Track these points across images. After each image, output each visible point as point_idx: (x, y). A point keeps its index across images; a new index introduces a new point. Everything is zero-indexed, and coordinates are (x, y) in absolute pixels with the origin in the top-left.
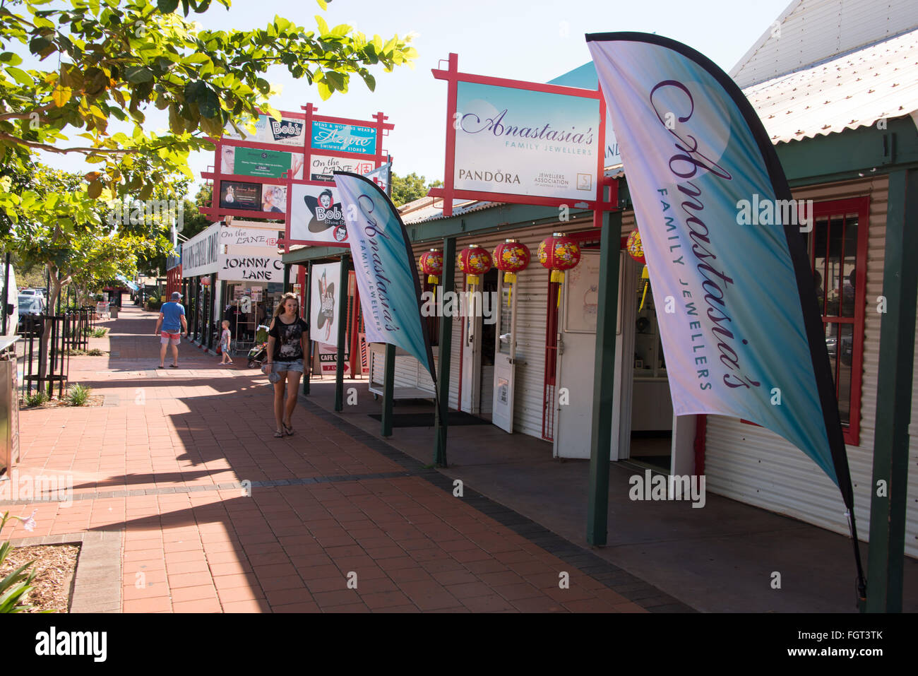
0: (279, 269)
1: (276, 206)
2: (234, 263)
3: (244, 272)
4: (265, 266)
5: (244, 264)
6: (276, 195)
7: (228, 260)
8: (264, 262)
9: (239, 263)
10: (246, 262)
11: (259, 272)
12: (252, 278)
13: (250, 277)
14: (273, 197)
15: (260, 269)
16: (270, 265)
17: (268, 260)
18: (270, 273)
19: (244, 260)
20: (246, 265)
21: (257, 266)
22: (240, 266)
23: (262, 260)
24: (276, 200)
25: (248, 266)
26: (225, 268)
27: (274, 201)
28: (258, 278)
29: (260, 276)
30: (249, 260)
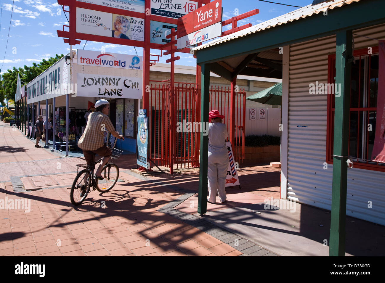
0: (128, 87)
1: (124, 33)
2: (90, 82)
3: (100, 89)
4: (117, 84)
5: (99, 82)
6: (124, 24)
7: (85, 79)
8: (116, 81)
9: (95, 82)
10: (101, 81)
11: (112, 90)
12: (107, 95)
13: (104, 94)
14: (121, 26)
15: (113, 87)
16: (121, 83)
17: (119, 79)
18: (121, 90)
19: (99, 79)
20: (101, 83)
21: (110, 84)
22: (96, 84)
23: (114, 79)
24: (124, 28)
25: (103, 84)
26: (83, 86)
27: (122, 29)
28: (112, 94)
29: (112, 93)
30: (103, 79)
